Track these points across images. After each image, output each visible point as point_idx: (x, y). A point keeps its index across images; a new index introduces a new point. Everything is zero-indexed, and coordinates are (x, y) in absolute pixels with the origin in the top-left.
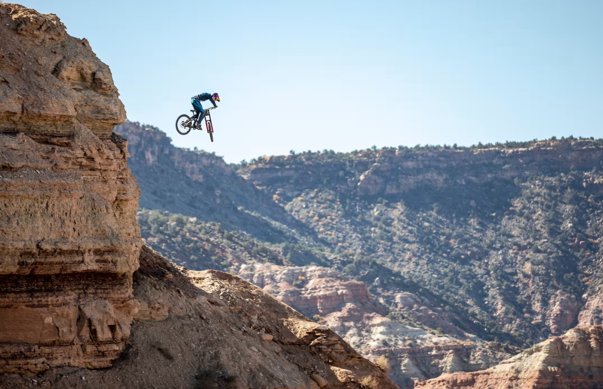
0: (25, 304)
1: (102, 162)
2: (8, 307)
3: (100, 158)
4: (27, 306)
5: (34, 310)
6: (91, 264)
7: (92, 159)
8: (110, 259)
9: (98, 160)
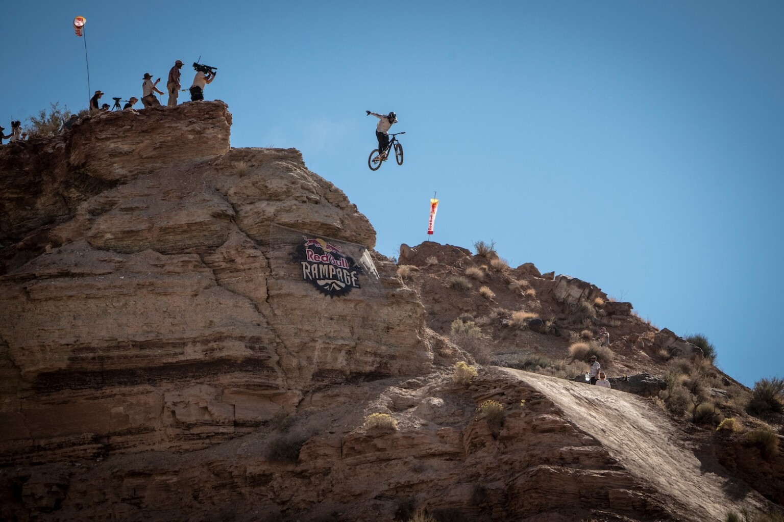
0: (84, 397)
1: (243, 261)
2: (64, 402)
3: (240, 258)
4: (87, 399)
5: (96, 401)
6: (193, 353)
7: (233, 261)
8: (215, 347)
9: (239, 260)
